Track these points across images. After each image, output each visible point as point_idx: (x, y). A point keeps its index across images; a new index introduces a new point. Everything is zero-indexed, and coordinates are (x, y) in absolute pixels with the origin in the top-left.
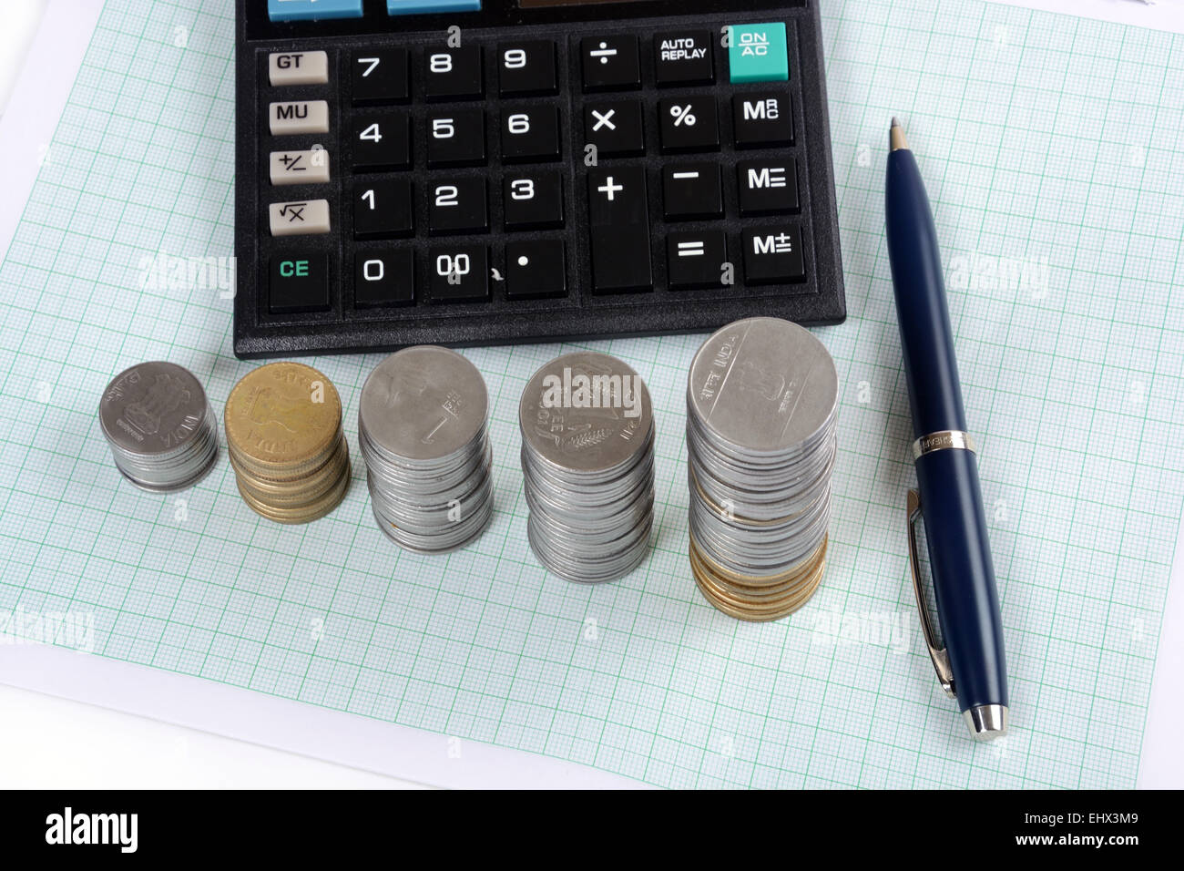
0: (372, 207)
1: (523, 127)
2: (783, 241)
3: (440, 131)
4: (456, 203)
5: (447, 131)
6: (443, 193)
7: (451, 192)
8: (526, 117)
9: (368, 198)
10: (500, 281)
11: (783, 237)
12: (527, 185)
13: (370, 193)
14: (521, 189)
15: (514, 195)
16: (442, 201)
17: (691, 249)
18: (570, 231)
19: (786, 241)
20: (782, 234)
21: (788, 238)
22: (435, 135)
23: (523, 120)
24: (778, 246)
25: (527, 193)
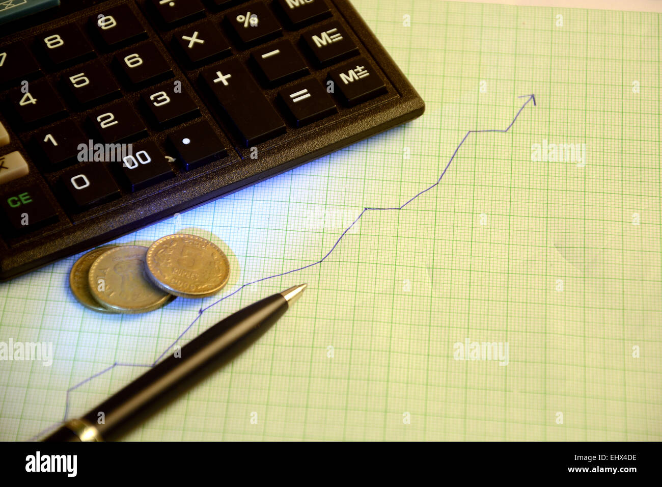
0: (55, 144)
1: (138, 61)
2: (361, 71)
3: (78, 83)
4: (116, 122)
5: (84, 81)
6: (103, 119)
7: (109, 117)
8: (137, 55)
9: (49, 139)
10: (175, 161)
11: (359, 68)
12: (162, 95)
13: (49, 136)
14: (159, 99)
15: (155, 104)
16: (105, 124)
17: (300, 96)
18: (206, 116)
19: (363, 70)
20: (358, 67)
21: (363, 67)
22: (76, 86)
23: (135, 57)
24: (358, 74)
25: (165, 100)
